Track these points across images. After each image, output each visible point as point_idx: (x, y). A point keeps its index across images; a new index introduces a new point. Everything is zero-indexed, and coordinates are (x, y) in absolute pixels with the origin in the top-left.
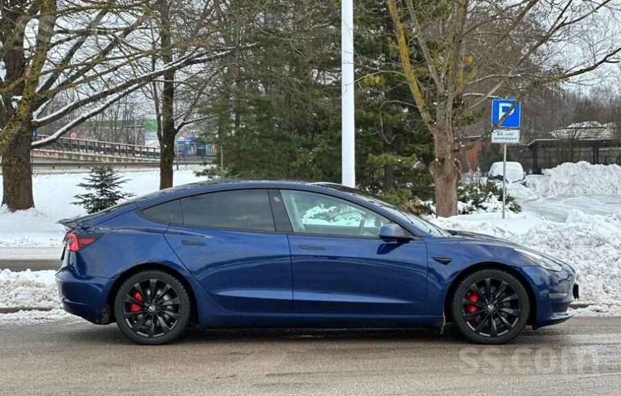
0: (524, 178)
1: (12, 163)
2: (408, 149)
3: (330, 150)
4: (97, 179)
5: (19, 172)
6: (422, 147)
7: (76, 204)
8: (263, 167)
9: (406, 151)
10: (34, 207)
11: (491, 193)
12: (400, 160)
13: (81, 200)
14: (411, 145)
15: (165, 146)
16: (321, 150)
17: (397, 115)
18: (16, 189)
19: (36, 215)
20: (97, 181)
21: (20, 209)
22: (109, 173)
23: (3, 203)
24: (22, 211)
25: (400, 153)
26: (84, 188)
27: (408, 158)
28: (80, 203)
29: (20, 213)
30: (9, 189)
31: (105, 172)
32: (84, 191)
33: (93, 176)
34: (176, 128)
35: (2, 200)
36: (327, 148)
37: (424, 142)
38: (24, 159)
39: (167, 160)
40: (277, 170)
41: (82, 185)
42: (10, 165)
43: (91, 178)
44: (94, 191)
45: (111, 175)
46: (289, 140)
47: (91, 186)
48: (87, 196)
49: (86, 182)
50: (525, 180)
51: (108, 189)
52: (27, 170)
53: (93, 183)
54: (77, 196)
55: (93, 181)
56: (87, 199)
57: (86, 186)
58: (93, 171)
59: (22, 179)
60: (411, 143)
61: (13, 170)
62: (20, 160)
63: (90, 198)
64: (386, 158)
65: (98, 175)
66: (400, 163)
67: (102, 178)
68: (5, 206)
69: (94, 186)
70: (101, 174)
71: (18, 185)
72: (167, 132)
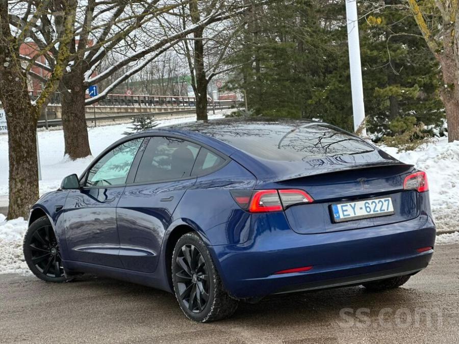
1: (70, 119)
2: (410, 81)
3: (340, 87)
4: (139, 127)
5: (77, 126)
6: (423, 78)
8: (283, 106)
9: (409, 83)
10: (91, 154)
12: (403, 91)
14: (412, 77)
15: (199, 95)
16: (333, 88)
17: (398, 51)
18: (75, 141)
20: (138, 129)
21: (80, 157)
23: (66, 153)
24: (81, 159)
25: (403, 85)
27: (411, 89)
30: (69, 141)
31: (145, 121)
33: (135, 125)
34: (207, 78)
35: (64, 150)
36: (338, 86)
37: (423, 73)
38: (79, 114)
39: (201, 107)
41: (126, 133)
42: (69, 121)
43: (134, 127)
45: (150, 123)
46: (304, 81)
49: (129, 131)
52: (83, 124)
53: (135, 131)
55: (135, 129)
57: (130, 134)
58: (135, 121)
59: (79, 131)
60: (412, 75)
61: (71, 124)
62: (76, 115)
64: (390, 90)
66: (404, 93)
67: (143, 126)
68: (67, 156)
70: (142, 122)
71: (77, 137)
72: (200, 83)
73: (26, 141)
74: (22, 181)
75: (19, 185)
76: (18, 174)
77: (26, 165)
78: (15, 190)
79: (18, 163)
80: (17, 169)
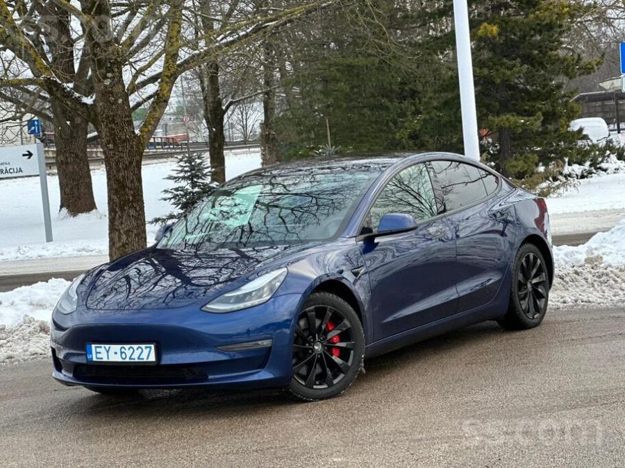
0: (609, 135)
1: (69, 161)
2: (527, 108)
3: (439, 116)
4: (186, 169)
5: (78, 170)
6: (544, 104)
7: (165, 199)
9: (525, 111)
10: (96, 209)
11: (608, 152)
12: (522, 121)
13: (170, 195)
14: (530, 103)
15: (214, 129)
16: (427, 117)
17: (514, 69)
18: (75, 191)
19: (101, 218)
20: (186, 172)
21: (82, 212)
22: (198, 161)
23: (61, 207)
24: (84, 215)
25: (521, 113)
26: (173, 181)
27: (531, 118)
28: (170, 199)
29: (82, 217)
30: (67, 190)
31: (194, 160)
32: (172, 185)
33: (182, 166)
34: (224, 108)
35: (59, 204)
36: (435, 114)
37: (544, 98)
38: (81, 155)
39: (217, 145)
40: (377, 144)
41: (170, 178)
42: (67, 163)
43: (180, 169)
44: (186, 184)
45: (200, 164)
46: (387, 108)
47: (179, 178)
48: (177, 189)
49: (174, 174)
50: (610, 138)
51: (200, 181)
52: (85, 167)
53: (181, 175)
54: (166, 191)
55: (181, 171)
56: (179, 193)
57: (175, 178)
58: (181, 160)
59: (81, 177)
60: (529, 101)
61: (70, 167)
62: (77, 156)
63: (182, 193)
64: (508, 119)
65: (187, 164)
66: (523, 124)
67: (192, 168)
68: (65, 210)
69: (184, 178)
70: (190, 163)
71: (78, 185)
72: (215, 113)
73: (132, 182)
74: (127, 232)
75: (124, 237)
76: (122, 223)
77: (132, 212)
78: (118, 245)
79: (122, 209)
80: (121, 217)
